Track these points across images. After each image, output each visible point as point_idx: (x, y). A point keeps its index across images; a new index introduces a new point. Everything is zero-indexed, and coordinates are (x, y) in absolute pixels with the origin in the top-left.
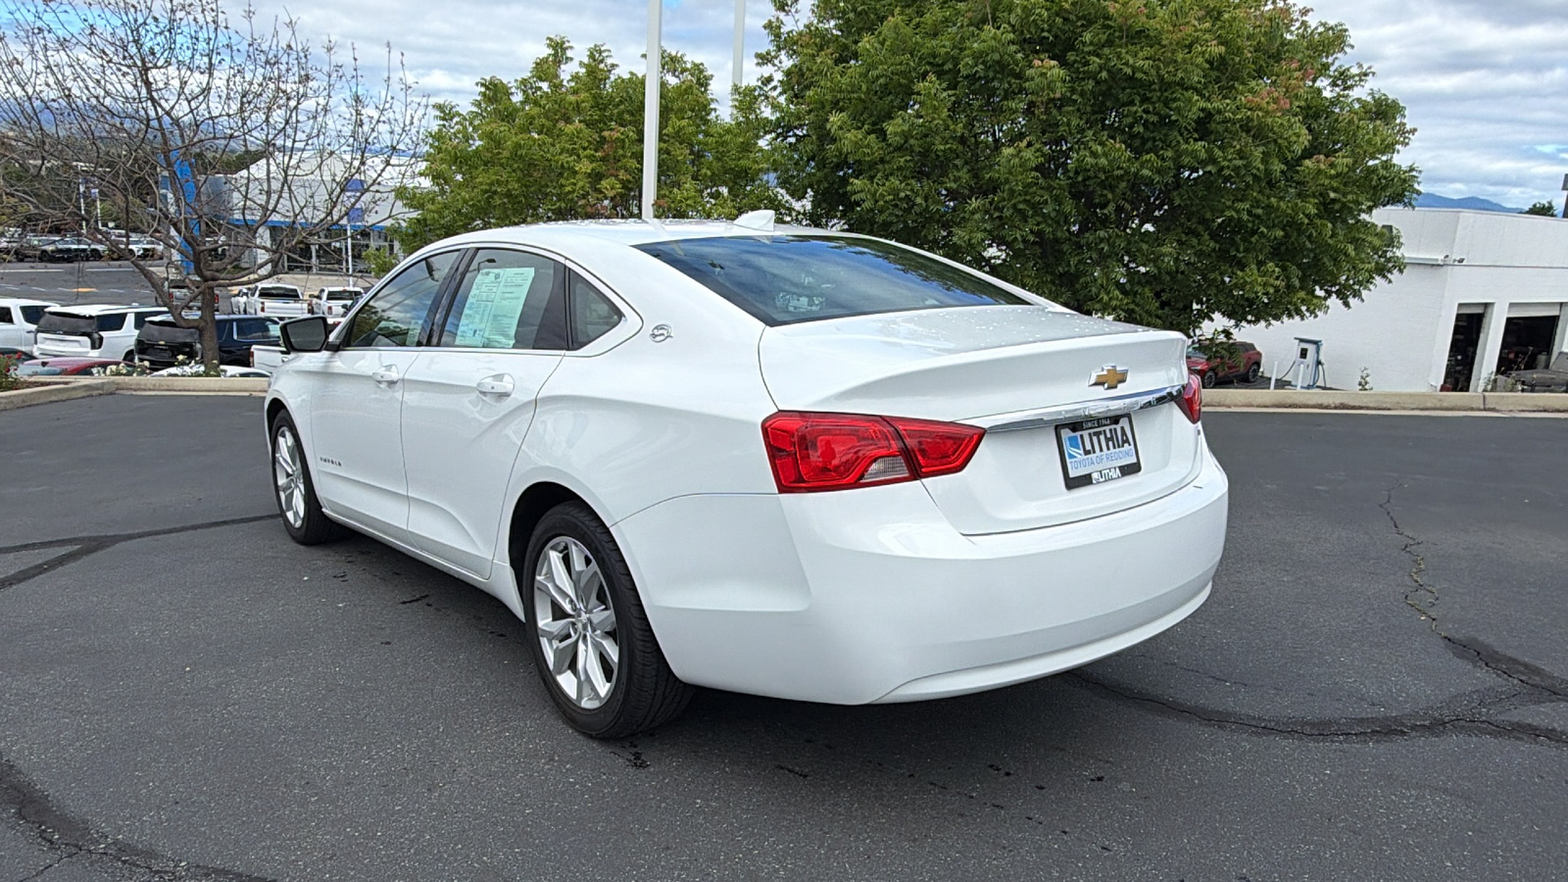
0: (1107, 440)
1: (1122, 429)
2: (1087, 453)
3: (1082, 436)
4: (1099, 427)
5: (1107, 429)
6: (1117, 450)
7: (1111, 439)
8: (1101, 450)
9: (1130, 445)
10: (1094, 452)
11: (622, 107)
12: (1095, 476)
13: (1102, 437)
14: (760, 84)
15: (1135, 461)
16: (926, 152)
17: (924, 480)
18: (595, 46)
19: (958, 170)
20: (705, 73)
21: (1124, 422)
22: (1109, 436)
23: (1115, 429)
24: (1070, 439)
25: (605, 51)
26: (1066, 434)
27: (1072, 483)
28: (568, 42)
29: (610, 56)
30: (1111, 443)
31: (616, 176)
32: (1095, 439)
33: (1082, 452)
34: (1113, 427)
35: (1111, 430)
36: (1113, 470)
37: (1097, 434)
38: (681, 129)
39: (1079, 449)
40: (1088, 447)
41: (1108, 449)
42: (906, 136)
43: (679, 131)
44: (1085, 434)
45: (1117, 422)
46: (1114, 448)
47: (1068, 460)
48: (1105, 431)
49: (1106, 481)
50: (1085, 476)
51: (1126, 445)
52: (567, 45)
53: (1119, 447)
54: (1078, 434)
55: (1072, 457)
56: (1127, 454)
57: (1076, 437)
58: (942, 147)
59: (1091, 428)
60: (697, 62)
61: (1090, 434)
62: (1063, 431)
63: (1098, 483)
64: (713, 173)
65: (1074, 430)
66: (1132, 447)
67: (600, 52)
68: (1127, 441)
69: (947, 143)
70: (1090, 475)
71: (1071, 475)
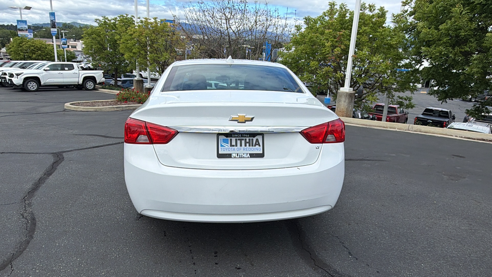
0: (246, 143)
1: (257, 139)
2: (231, 145)
3: (231, 139)
4: (243, 137)
6: (254, 147)
8: (241, 146)
9: (260, 146)
10: (237, 146)
11: (348, 24)
12: (234, 155)
13: (243, 141)
14: (402, 13)
15: (261, 152)
16: (457, 36)
17: (154, 145)
18: (342, 4)
19: (472, 43)
20: (385, 10)
21: (259, 137)
22: (248, 141)
23: (252, 140)
24: (224, 140)
25: (345, 5)
26: (222, 138)
27: (220, 156)
28: (336, 3)
29: (347, 7)
30: (248, 144)
31: (340, 47)
32: (239, 141)
33: (229, 145)
34: (251, 138)
35: (249, 139)
36: (246, 154)
37: (241, 140)
38: (366, 30)
39: (228, 144)
40: (234, 144)
41: (246, 146)
42: (448, 30)
43: (364, 31)
44: (234, 139)
45: (254, 136)
46: (250, 146)
47: (220, 147)
48: (245, 139)
49: (240, 158)
50: (229, 154)
51: (257, 146)
52: (335, 4)
53: (252, 146)
54: (229, 138)
55: (222, 146)
56: (257, 149)
58: (463, 34)
59: (237, 137)
60: (382, 6)
61: (236, 140)
62: (220, 137)
63: (235, 158)
64: (377, 46)
65: (227, 136)
66: (261, 147)
67: (344, 5)
68: (259, 144)
69: (466, 32)
70: (231, 154)
71: (220, 153)
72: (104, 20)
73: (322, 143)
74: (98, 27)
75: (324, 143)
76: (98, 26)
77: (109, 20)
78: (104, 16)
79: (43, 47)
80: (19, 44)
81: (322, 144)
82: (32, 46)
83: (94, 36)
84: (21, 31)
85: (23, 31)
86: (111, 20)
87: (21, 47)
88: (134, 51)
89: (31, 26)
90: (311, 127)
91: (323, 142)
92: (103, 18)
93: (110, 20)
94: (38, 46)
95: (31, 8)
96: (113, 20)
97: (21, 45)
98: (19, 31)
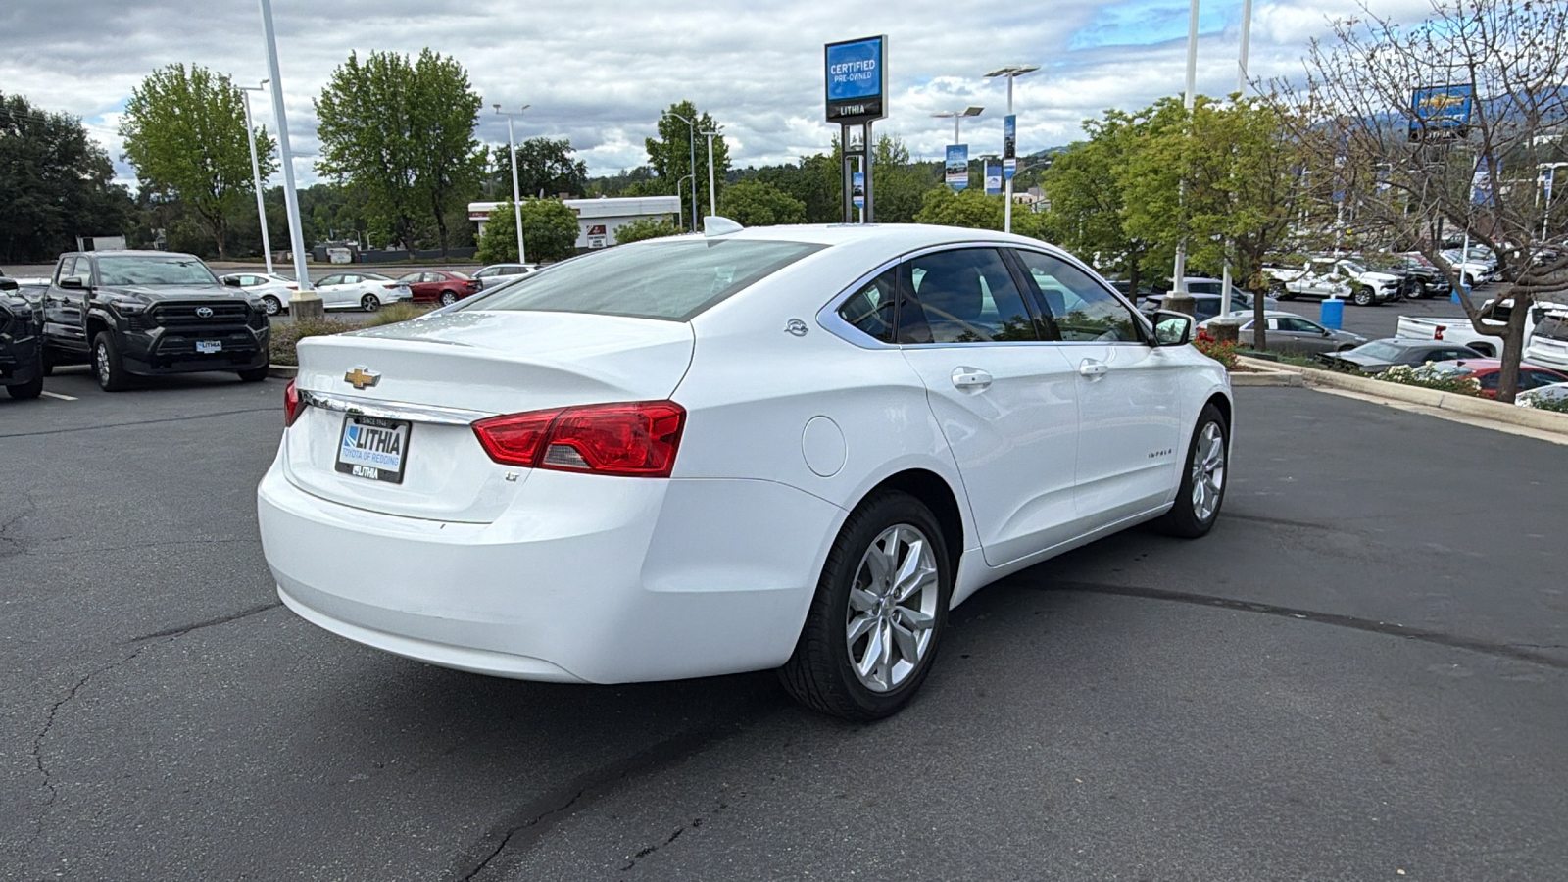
0: (380, 441)
1: (398, 436)
2: (359, 445)
3: (361, 429)
4: (376, 426)
5: (384, 430)
6: (385, 454)
7: (384, 442)
8: (371, 448)
9: (398, 453)
10: (365, 447)
12: (356, 468)
13: (377, 437)
15: (396, 469)
21: (402, 431)
22: (383, 437)
23: (391, 434)
24: (352, 428)
26: (351, 422)
27: (338, 467)
30: (381, 445)
32: (371, 436)
33: (355, 443)
34: (390, 431)
35: (387, 433)
36: (372, 470)
37: (374, 433)
39: (355, 440)
40: (362, 441)
41: (377, 449)
44: (365, 428)
45: (394, 427)
46: (383, 451)
47: (343, 446)
48: (381, 432)
49: (363, 476)
50: (350, 465)
51: (394, 452)
53: (388, 451)
54: (359, 426)
55: (347, 444)
56: (392, 461)
57: (357, 428)
59: (370, 425)
61: (368, 432)
62: (348, 421)
63: (357, 476)
65: (357, 422)
66: (400, 456)
68: (397, 450)
70: (352, 465)
71: (341, 460)
72: (1108, 122)
73: (532, 465)
74: (1092, 143)
75: (538, 467)
76: (1092, 140)
77: (1125, 119)
78: (1109, 109)
79: (988, 213)
80: (935, 207)
81: (530, 469)
82: (962, 211)
83: (1073, 170)
84: (953, 173)
85: (958, 172)
86: (1134, 117)
87: (937, 215)
88: (1151, 207)
89: (1039, 156)
90: (503, 415)
91: (536, 463)
92: (1107, 115)
93: (1130, 116)
94: (976, 210)
95: (981, 109)
96: (1141, 115)
97: (937, 210)
98: (949, 173)
